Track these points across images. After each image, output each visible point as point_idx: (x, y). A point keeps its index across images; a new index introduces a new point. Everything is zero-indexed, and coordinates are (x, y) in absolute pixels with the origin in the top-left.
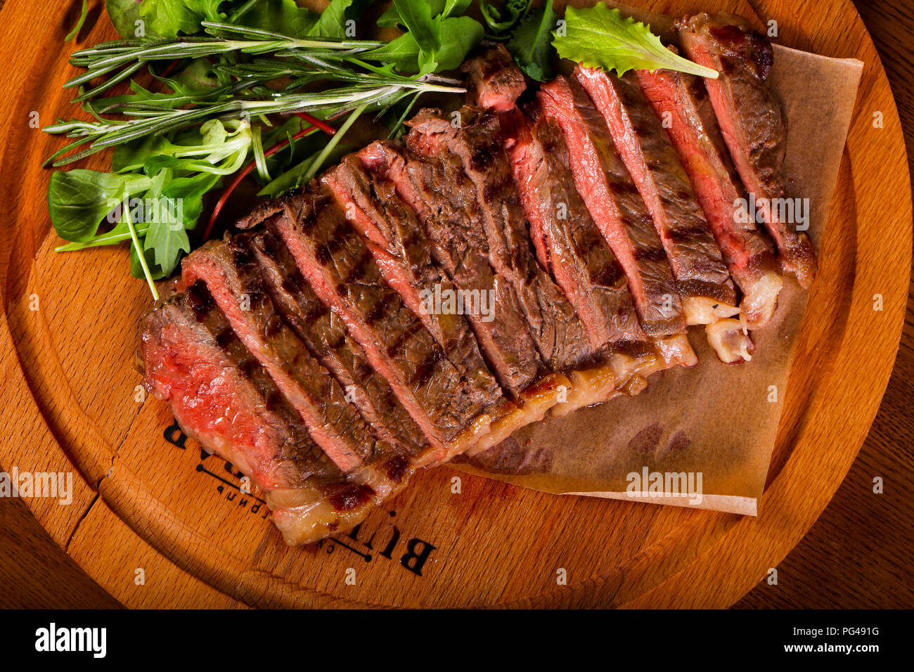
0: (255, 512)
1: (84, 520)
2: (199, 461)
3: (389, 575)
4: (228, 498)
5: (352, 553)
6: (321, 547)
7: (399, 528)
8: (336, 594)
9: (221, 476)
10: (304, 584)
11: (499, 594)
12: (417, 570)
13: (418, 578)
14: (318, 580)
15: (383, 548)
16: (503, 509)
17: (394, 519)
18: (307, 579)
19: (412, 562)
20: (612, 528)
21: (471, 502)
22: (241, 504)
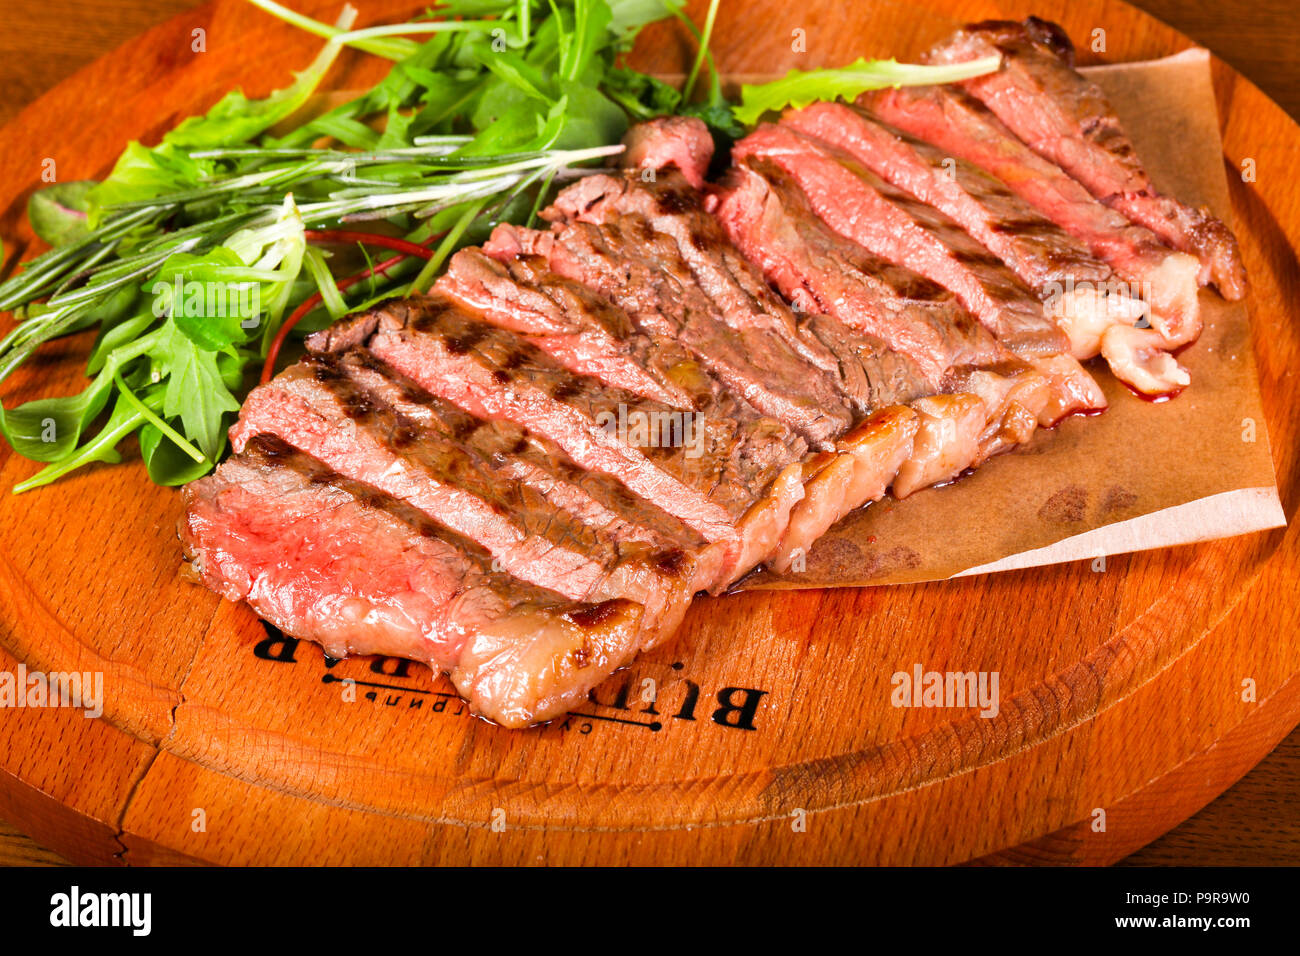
0: (442, 710)
1: (142, 782)
2: (325, 671)
3: (698, 739)
4: (388, 703)
5: (626, 726)
6: (568, 729)
7: (695, 680)
8: (615, 781)
9: (367, 681)
10: (555, 780)
11: (897, 728)
12: (746, 723)
13: (750, 734)
14: (578, 769)
15: (678, 708)
16: (862, 625)
17: (682, 672)
18: (558, 772)
19: (733, 717)
20: (1054, 617)
21: (807, 628)
22: (412, 706)
